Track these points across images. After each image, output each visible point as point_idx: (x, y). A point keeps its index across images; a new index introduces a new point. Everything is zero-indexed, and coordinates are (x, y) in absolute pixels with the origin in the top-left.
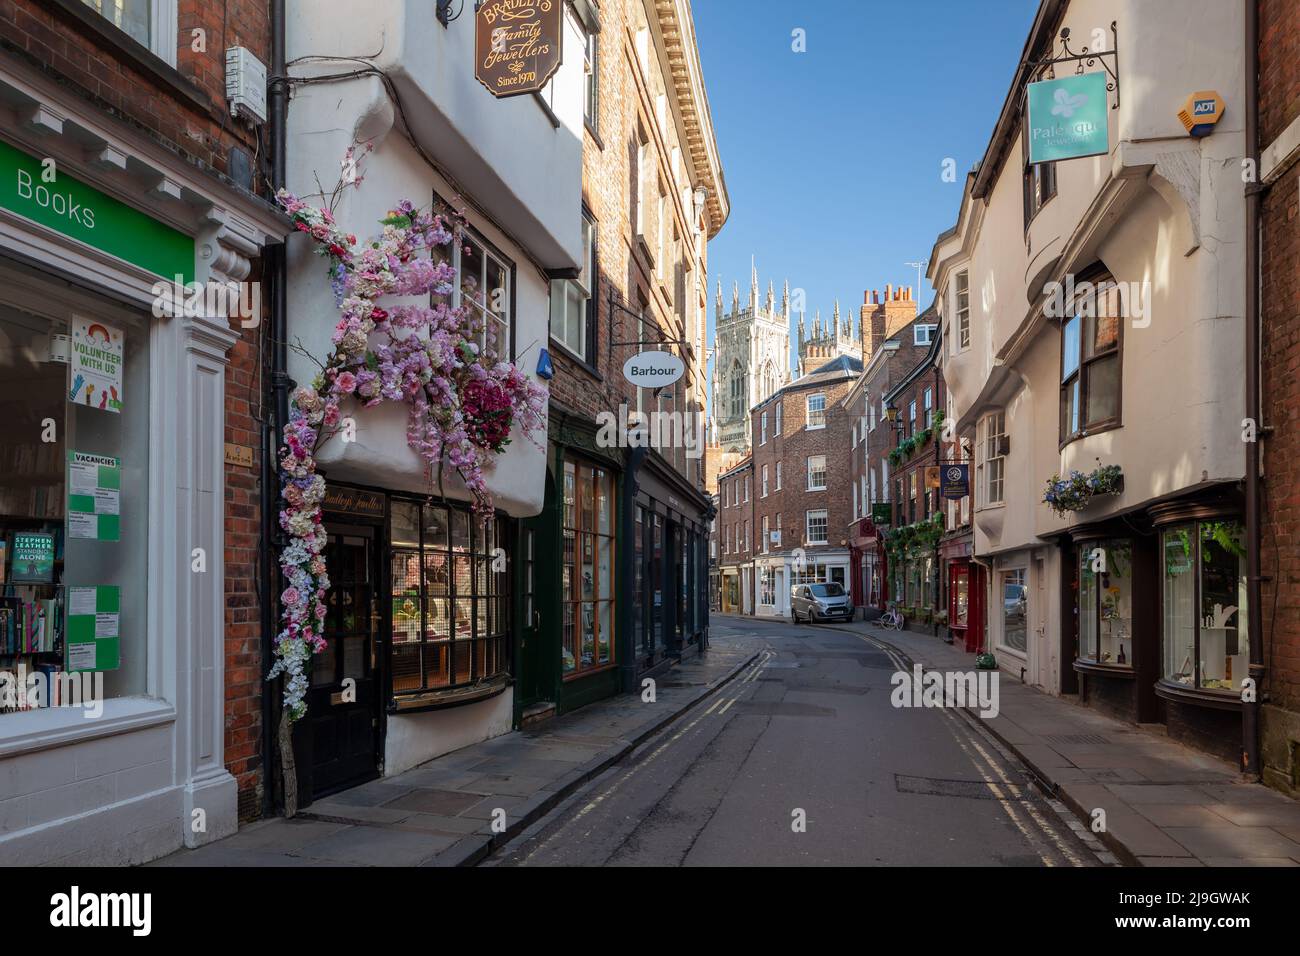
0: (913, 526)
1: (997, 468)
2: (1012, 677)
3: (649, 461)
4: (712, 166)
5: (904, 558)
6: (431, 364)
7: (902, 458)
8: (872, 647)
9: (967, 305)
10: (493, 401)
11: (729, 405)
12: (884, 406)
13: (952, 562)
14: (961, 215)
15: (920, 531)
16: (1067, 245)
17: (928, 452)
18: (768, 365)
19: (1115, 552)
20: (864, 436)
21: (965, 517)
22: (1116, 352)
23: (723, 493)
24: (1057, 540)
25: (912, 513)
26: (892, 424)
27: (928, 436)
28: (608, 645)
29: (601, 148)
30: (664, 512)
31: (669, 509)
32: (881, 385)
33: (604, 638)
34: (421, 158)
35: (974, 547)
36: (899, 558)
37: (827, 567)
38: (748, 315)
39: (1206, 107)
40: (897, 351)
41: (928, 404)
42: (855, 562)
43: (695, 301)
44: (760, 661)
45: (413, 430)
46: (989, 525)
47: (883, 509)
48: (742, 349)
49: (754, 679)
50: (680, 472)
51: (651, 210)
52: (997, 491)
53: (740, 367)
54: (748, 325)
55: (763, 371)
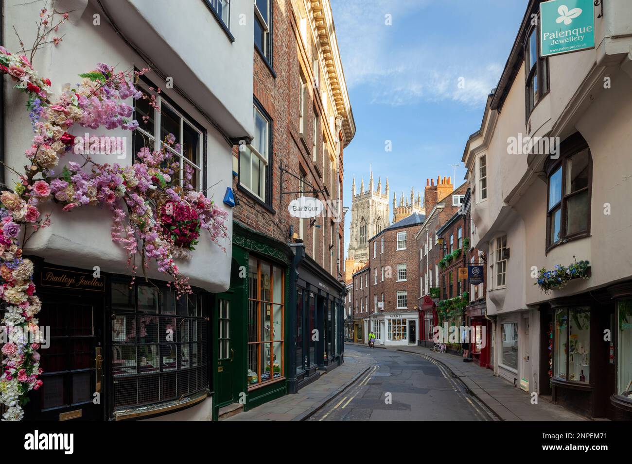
0: (451, 299)
1: (502, 266)
2: (508, 383)
3: (304, 262)
4: (346, 104)
5: (446, 316)
6: (125, 183)
7: (446, 264)
8: (430, 363)
9: (485, 175)
10: (183, 215)
11: (359, 239)
12: (437, 237)
13: (473, 318)
14: (484, 122)
15: (455, 302)
16: (556, 122)
17: (459, 261)
18: (378, 219)
19: (579, 314)
20: (426, 253)
21: (481, 295)
22: (587, 189)
23: (355, 283)
24: (538, 307)
25: (451, 293)
26: (440, 246)
27: (460, 253)
28: (280, 367)
29: (274, 77)
30: (316, 291)
31: (319, 290)
32: (435, 227)
33: (278, 363)
34: (123, 43)
35: (486, 311)
36: (445, 316)
37: (407, 320)
38: (368, 194)
40: (443, 208)
41: (460, 235)
42: (421, 318)
43: (336, 178)
44: (370, 372)
45: (116, 231)
46: (497, 298)
47: (436, 290)
48: (365, 211)
49: (366, 383)
50: (327, 270)
51: (309, 122)
52: (501, 280)
53: (365, 220)
54: (368, 199)
55: (375, 222)
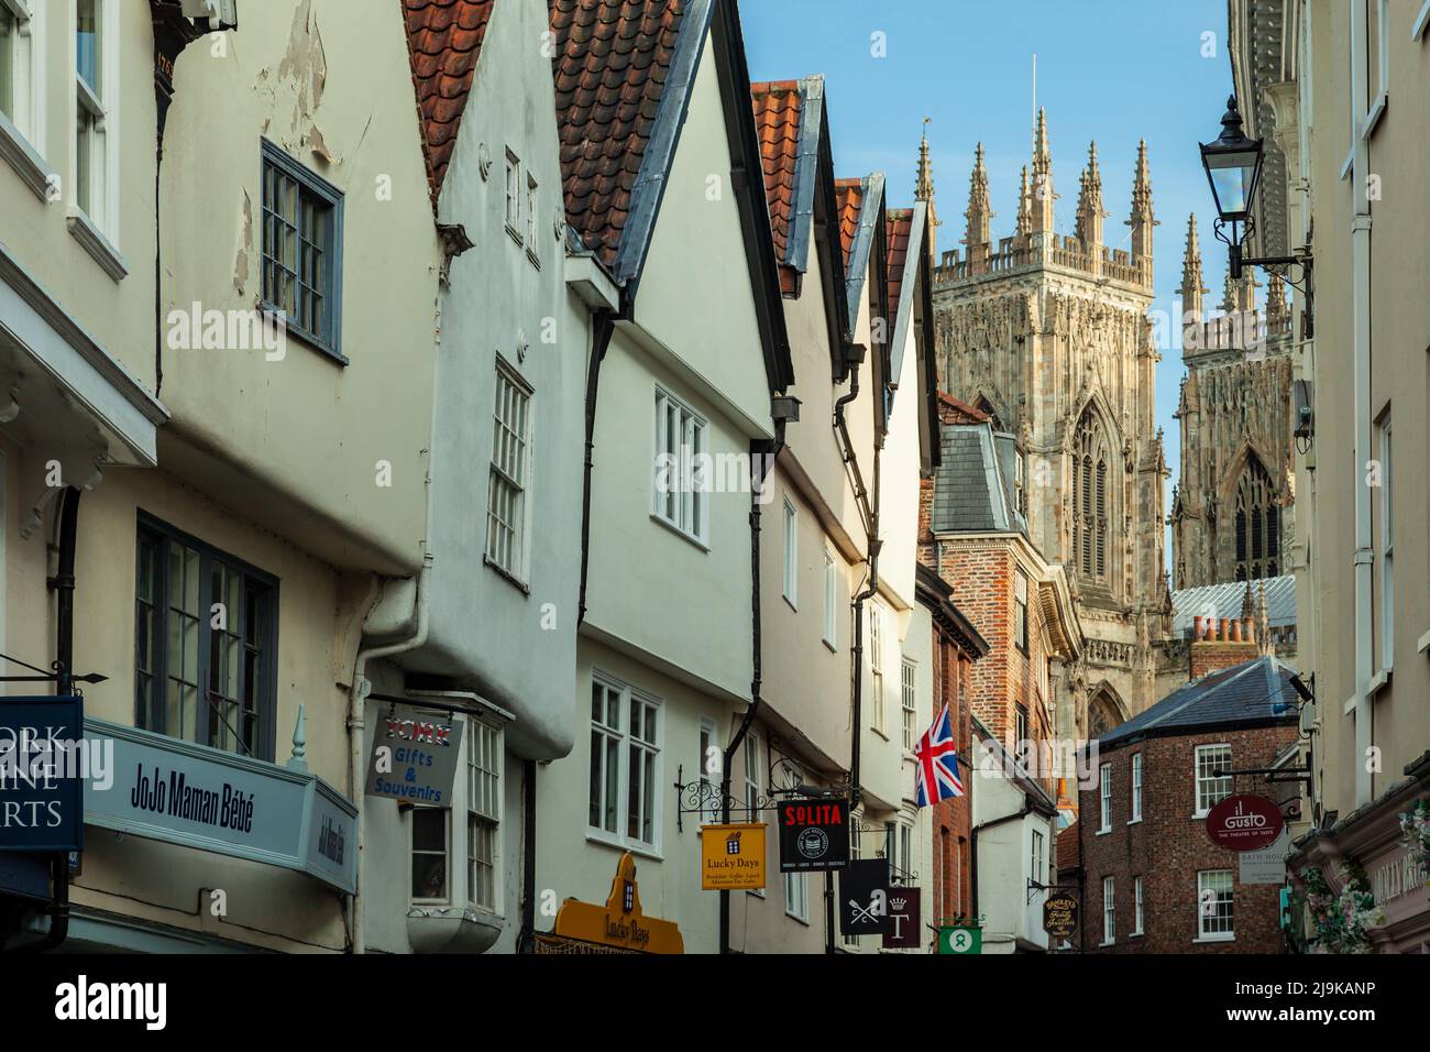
38: (1021, 255)
54: (1021, 291)
55: (1067, 442)
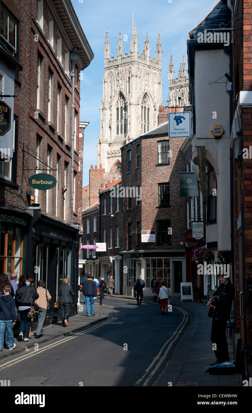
3: (39, 220)
18: (145, 97)
23: (102, 204)
31: (52, 239)
39: (218, 131)
48: (125, 84)
53: (123, 98)
54: (130, 66)
55: (140, 102)
